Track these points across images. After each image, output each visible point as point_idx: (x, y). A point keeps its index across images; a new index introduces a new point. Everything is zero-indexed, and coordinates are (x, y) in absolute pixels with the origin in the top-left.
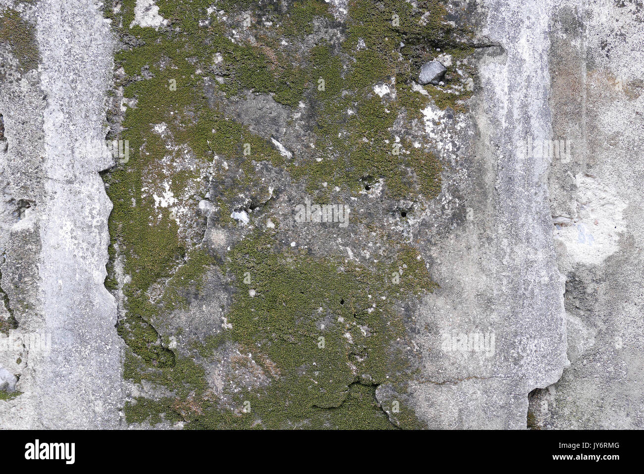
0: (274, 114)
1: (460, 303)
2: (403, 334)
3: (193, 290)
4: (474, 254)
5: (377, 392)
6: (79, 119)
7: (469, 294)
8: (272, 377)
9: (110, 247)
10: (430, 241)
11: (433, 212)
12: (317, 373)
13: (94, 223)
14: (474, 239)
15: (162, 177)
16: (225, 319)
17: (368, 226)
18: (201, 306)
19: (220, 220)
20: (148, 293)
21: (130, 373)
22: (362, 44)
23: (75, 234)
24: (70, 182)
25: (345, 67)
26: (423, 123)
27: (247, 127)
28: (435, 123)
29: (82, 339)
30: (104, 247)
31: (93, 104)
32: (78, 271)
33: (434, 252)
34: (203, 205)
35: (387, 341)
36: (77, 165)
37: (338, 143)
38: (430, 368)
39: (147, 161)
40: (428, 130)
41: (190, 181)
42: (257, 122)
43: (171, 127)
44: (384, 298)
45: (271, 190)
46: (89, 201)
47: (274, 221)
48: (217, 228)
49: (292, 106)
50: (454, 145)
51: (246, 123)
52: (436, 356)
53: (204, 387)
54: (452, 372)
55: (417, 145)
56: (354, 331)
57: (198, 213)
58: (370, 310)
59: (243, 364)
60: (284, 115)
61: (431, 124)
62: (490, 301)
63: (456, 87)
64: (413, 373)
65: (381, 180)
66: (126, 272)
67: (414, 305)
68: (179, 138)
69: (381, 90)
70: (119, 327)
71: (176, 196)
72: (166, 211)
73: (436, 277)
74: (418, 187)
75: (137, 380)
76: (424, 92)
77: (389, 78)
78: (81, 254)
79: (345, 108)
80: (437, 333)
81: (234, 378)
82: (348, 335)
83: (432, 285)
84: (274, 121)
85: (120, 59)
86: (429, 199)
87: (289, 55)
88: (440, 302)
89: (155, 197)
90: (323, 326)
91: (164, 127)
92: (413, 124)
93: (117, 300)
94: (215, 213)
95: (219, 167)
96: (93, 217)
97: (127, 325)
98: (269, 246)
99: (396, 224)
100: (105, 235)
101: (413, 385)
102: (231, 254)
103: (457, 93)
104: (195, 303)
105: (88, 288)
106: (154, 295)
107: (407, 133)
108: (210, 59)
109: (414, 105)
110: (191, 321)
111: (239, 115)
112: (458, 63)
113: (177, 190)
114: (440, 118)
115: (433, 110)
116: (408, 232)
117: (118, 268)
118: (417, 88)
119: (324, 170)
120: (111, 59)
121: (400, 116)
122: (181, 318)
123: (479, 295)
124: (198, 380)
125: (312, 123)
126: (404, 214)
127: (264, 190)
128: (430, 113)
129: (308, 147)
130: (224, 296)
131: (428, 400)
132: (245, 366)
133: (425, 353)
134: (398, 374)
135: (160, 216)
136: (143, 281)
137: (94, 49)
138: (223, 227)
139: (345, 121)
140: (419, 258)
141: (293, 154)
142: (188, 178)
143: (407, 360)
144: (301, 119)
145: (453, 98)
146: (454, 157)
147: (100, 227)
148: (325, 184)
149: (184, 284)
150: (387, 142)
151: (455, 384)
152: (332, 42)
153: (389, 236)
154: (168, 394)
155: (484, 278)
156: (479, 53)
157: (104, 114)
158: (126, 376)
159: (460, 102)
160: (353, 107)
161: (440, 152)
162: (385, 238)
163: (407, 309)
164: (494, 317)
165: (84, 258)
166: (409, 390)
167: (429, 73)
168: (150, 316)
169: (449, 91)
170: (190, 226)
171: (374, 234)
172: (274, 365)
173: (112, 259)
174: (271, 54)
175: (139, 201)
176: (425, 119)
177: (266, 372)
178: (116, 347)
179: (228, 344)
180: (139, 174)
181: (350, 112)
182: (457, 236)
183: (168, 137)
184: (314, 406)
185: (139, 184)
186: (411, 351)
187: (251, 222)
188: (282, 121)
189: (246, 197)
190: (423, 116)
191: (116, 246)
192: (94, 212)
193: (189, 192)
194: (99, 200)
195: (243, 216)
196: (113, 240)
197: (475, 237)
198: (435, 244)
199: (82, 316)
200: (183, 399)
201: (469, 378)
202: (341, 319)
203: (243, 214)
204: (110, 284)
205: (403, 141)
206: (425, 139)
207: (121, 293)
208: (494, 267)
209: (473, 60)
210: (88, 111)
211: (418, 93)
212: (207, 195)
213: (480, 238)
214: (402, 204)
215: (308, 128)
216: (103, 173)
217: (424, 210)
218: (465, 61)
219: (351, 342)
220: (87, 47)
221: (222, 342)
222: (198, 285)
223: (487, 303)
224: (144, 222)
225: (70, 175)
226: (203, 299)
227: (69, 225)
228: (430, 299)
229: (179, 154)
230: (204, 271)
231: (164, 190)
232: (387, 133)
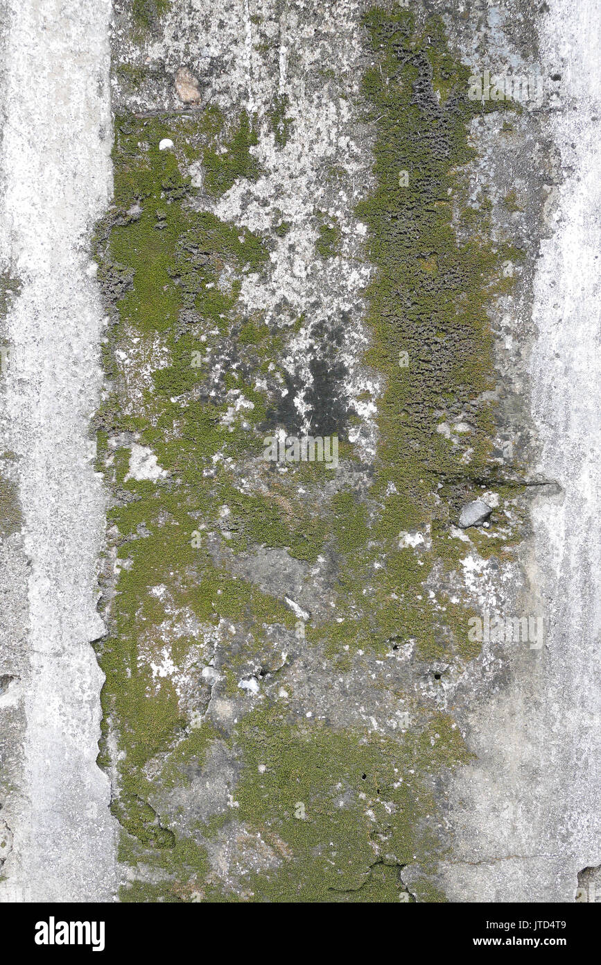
0: (288, 570)
1: (501, 775)
2: (433, 810)
3: (195, 766)
4: (519, 721)
5: (402, 873)
6: (67, 586)
7: (512, 765)
8: (283, 858)
9: (103, 722)
10: (467, 708)
11: (471, 675)
12: (334, 854)
13: (85, 698)
14: (519, 704)
15: (161, 644)
16: (231, 797)
17: (395, 693)
18: (204, 783)
19: (226, 689)
20: (145, 770)
21: (125, 855)
22: (392, 488)
23: (63, 710)
24: (58, 655)
25: (372, 515)
26: (462, 575)
27: (257, 586)
28: (476, 575)
29: (72, 822)
30: (96, 723)
31: (83, 568)
32: (67, 749)
33: (472, 719)
34: (206, 673)
35: (415, 819)
36: (66, 636)
37: (362, 601)
38: (463, 847)
39: (143, 627)
40: (468, 582)
41: (192, 648)
42: (269, 580)
43: (171, 588)
44: (412, 772)
45: (284, 656)
46: (79, 674)
47: (287, 690)
48: (222, 699)
49: (311, 560)
50: (499, 598)
51: (256, 582)
52: (470, 833)
53: (207, 868)
54: (489, 851)
55: (454, 600)
56: (377, 808)
57: (201, 682)
58: (396, 785)
59: (251, 844)
60: (301, 571)
61: (472, 576)
62: (536, 772)
63: (504, 530)
64: (444, 853)
65: (411, 640)
66: (121, 747)
67: (447, 779)
68: (180, 601)
69: (413, 540)
70: (114, 808)
71: (177, 664)
72: (166, 682)
73: (473, 747)
74: (455, 648)
75: (133, 863)
76: (464, 538)
77: (423, 525)
78: (70, 732)
79: (371, 561)
80: (473, 809)
81: (240, 860)
82: (370, 813)
83: (468, 756)
84: (289, 578)
85: (113, 516)
86: (467, 661)
87: (306, 504)
88: (478, 774)
89: (153, 666)
90: (342, 803)
91: (163, 590)
92: (451, 577)
93: (111, 777)
94: (221, 683)
95: (225, 631)
96: (83, 692)
97: (122, 805)
98: (281, 717)
99: (428, 690)
100: (97, 710)
101: (444, 865)
102: (239, 726)
103: (504, 538)
104: (197, 780)
105: (78, 767)
106: (151, 771)
107: (443, 587)
108: (215, 513)
109: (451, 554)
110: (193, 799)
111: (248, 573)
112: (506, 504)
113: (177, 658)
114: (483, 569)
115: (474, 560)
116: (442, 698)
117: (112, 744)
118: (457, 533)
119: (346, 632)
120: (103, 517)
121: (436, 568)
122: (182, 796)
123: (524, 766)
124: (202, 863)
125: (333, 579)
126: (437, 677)
127: (276, 656)
128: (471, 564)
129: (327, 606)
130: (230, 772)
131: (460, 881)
132: (253, 846)
133: (458, 830)
134: (427, 854)
135: (159, 686)
136: (140, 757)
137: (83, 507)
138: (230, 698)
139: (371, 576)
140: (454, 726)
141: (310, 615)
142: (190, 644)
143: (438, 839)
144: (320, 575)
145: (499, 543)
146: (498, 612)
147: (92, 702)
148: (347, 648)
149: (186, 759)
150: (420, 597)
151: (493, 863)
152: (357, 488)
153: (419, 703)
154: (167, 877)
155: (530, 747)
156: (531, 493)
157: (95, 578)
158: (121, 859)
159: (507, 549)
160: (380, 560)
161: (481, 607)
162: (415, 706)
163: (439, 783)
164: (540, 790)
165: (74, 736)
166: (439, 871)
167: (470, 516)
168: (147, 795)
169: (495, 535)
170: (192, 696)
171: (402, 701)
172: (286, 845)
173: (104, 734)
174: (286, 504)
175: (134, 671)
176: (465, 570)
177: (277, 852)
178: (110, 829)
179: (234, 823)
180: (135, 641)
181: (377, 565)
182: (499, 701)
183: (168, 600)
184: (331, 889)
185: (134, 652)
186: (442, 829)
187: (261, 691)
188: (297, 578)
189: (256, 664)
190: (463, 567)
191: (109, 721)
192: (85, 686)
193: (191, 659)
194: (90, 672)
195: (252, 685)
196: (105, 714)
197: (520, 702)
198: (473, 711)
199: (72, 797)
200: (184, 882)
201: (509, 857)
202: (363, 796)
203: (253, 681)
204: (102, 761)
205: (438, 596)
206: (465, 593)
207: (114, 771)
208: (541, 734)
209: (524, 501)
210: (77, 576)
211: (457, 540)
212: (212, 662)
213: (526, 703)
214: (436, 667)
215: (328, 585)
216: (94, 643)
217: (461, 673)
218: (515, 502)
219: (373, 820)
220: (76, 506)
221: (228, 821)
222: (201, 760)
223: (532, 774)
224: (140, 694)
225: (58, 647)
226: (206, 775)
227: (57, 701)
228: (466, 771)
229: (180, 618)
230: (207, 745)
231: (163, 658)
232: (420, 588)
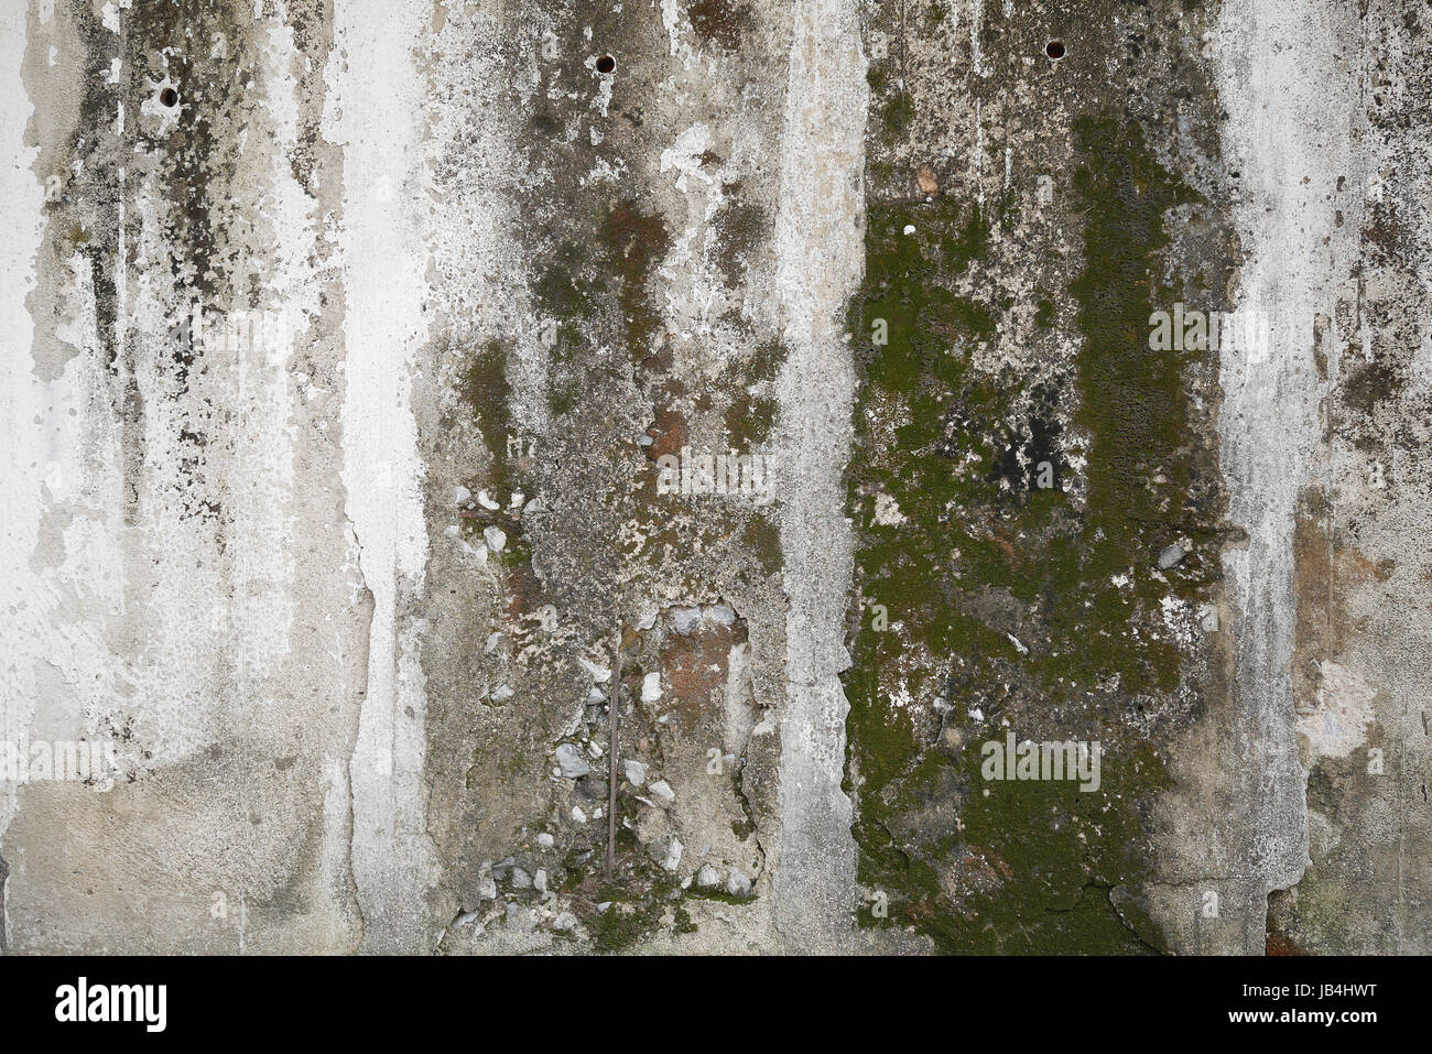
0: (1010, 608)
1: (1197, 800)
2: (1137, 834)
3: (927, 790)
4: (1213, 750)
5: (1111, 894)
6: (821, 623)
7: (1207, 793)
8: (1005, 880)
9: (847, 747)
10: (1167, 737)
11: (1171, 706)
12: (1050, 875)
13: (833, 725)
14: (1212, 734)
15: (898, 676)
16: (959, 821)
17: (1104, 722)
18: (935, 807)
19: (957, 718)
20: (882, 794)
21: (865, 877)
22: (1100, 534)
23: (814, 736)
24: (810, 685)
25: (1082, 558)
26: (1161, 614)
27: (983, 622)
28: (1174, 613)
29: (819, 844)
30: (842, 749)
31: (834, 605)
32: (816, 773)
33: (1171, 747)
34: (937, 703)
35: (1122, 841)
36: (818, 667)
37: (1074, 635)
38: (1165, 869)
39: (883, 659)
40: (1167, 621)
41: (926, 680)
42: (994, 617)
43: (908, 625)
44: (1119, 797)
45: (1007, 687)
46: (828, 703)
47: (1009, 719)
48: (952, 727)
49: (1030, 600)
50: (1193, 635)
51: (982, 618)
52: (1172, 856)
53: (934, 889)
54: (1188, 873)
55: (1155, 637)
56: (1089, 831)
57: (933, 711)
58: (1105, 810)
59: (976, 865)
60: (1021, 609)
61: (1170, 614)
62: (1228, 798)
63: (1198, 573)
64: (1148, 874)
65: (1118, 674)
66: (861, 773)
67: (1150, 804)
68: (915, 636)
69: (1120, 581)
70: (854, 831)
71: (912, 694)
72: (902, 710)
73: (1173, 774)
74: (1156, 681)
75: (870, 884)
76: (1163, 579)
77: (1127, 568)
78: (820, 757)
79: (1082, 601)
80: (1173, 832)
81: (967, 879)
82: (1082, 835)
83: (1170, 783)
84: (1011, 615)
85: (860, 557)
86: (1166, 692)
87: (1026, 548)
88: (1177, 800)
89: (891, 696)
90: (1057, 826)
91: (901, 625)
92: (1152, 615)
93: (853, 800)
94: (950, 712)
95: (955, 664)
96: (832, 719)
97: (861, 828)
99: (1133, 720)
100: (843, 736)
101: (1148, 886)
102: (966, 753)
103: (1197, 579)
104: (929, 804)
105: (825, 791)
106: (887, 797)
107: (1145, 624)
108: (948, 555)
109: (1152, 594)
110: (925, 822)
111: (975, 611)
112: (1199, 548)
113: (913, 689)
114: (1179, 608)
115: (1172, 600)
116: (1145, 728)
117: (854, 770)
118: (1157, 575)
119: (1059, 666)
120: (851, 558)
121: (1138, 607)
122: (915, 819)
123: (1218, 792)
124: (931, 883)
125: (1049, 616)
126: (1140, 708)
127: (1000, 687)
128: (1168, 603)
129: (1044, 641)
130: (958, 797)
131: (1162, 902)
132: (979, 868)
133: (1161, 853)
134: (1133, 875)
135: (896, 715)
136: (876, 782)
137: (835, 550)
138: (958, 726)
139: (1081, 614)
140: (1155, 754)
141: (1029, 649)
142: (924, 676)
143: (1142, 861)
144: (1038, 612)
145: (1193, 584)
146: (1193, 648)
147: (839, 730)
148: (1061, 680)
149: (918, 784)
150: (1125, 634)
151: (1191, 885)
152: (1070, 533)
153: (1126, 732)
154: (900, 897)
155: (1223, 774)
156: (1220, 538)
157: (844, 614)
158: (860, 880)
159: (1200, 589)
160: (1090, 599)
161: (1178, 643)
162: (1121, 735)
163: (1143, 807)
164: (1232, 815)
165: (822, 760)
166: (1144, 892)
167: (1167, 560)
168: (883, 818)
169: (1190, 577)
170: (925, 725)
171: (1109, 730)
172: (1007, 866)
173: (848, 760)
174: (1006, 545)
175: (874, 701)
176: (1164, 609)
177: (1000, 874)
178: (851, 851)
179: (961, 846)
180: (875, 673)
181: (1087, 604)
182: (1195, 731)
183: (904, 635)
184: (1047, 909)
185: (875, 684)
186: (1147, 851)
187: (986, 720)
188: (1018, 616)
189: (982, 695)
190: (1162, 606)
191: (852, 747)
192: (833, 714)
193: (924, 691)
194: (838, 701)
195: (978, 715)
196: (849, 741)
197: (1214, 731)
198: (1173, 740)
199: (819, 819)
200: (916, 902)
201: (1205, 879)
202: (1075, 819)
203: (978, 711)
204: (846, 786)
205: (1141, 632)
206: (1164, 630)
207: (856, 795)
208: (1232, 763)
209: (1215, 546)
210: (829, 613)
211: (1157, 581)
212: (942, 694)
213: (1218, 733)
214: (1139, 698)
215: (1045, 622)
216: (840, 675)
217: (1161, 704)
218: (1206, 546)
219: (1085, 842)
220: (829, 549)
221: (956, 843)
222: (932, 787)
223: (1226, 800)
224: (880, 721)
225: (812, 678)
226: (937, 799)
227: (809, 728)
228: (1166, 796)
229: (915, 652)
230: (939, 771)
231: (900, 688)
232: (1125, 626)
